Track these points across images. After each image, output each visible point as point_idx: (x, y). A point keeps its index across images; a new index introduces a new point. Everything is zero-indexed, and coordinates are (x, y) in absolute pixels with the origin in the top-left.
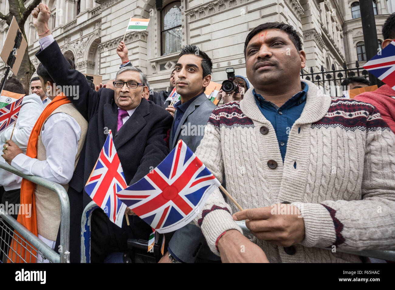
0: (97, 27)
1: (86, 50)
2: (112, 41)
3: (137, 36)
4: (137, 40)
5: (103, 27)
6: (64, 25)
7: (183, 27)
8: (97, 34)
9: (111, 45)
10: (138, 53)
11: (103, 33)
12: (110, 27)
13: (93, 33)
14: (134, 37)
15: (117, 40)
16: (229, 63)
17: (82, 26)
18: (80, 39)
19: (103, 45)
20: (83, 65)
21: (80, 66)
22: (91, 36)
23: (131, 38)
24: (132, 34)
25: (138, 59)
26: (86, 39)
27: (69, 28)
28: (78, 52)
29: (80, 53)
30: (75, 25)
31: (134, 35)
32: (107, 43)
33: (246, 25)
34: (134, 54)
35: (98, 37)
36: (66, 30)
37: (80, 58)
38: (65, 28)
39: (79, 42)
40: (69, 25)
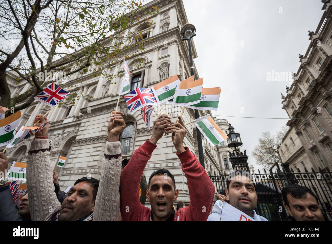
0: (77, 128)
1: (63, 143)
2: (84, 140)
3: (102, 139)
4: (101, 142)
5: (81, 129)
6: (52, 121)
7: (133, 139)
8: (76, 132)
9: (82, 142)
10: (100, 151)
11: (79, 133)
12: (86, 130)
13: (73, 131)
14: (100, 140)
15: (88, 139)
16: (155, 166)
17: (66, 125)
18: (61, 134)
19: (77, 141)
20: (56, 154)
21: (54, 154)
22: (71, 133)
23: (98, 140)
24: (99, 137)
25: (99, 155)
26: (66, 134)
27: (56, 124)
28: (56, 143)
29: (57, 144)
30: (61, 123)
31: (100, 138)
32: (80, 140)
33: (165, 144)
34: (97, 151)
35: (76, 135)
36: (52, 125)
37: (56, 148)
38: (52, 124)
39: (60, 136)
40: (57, 122)
